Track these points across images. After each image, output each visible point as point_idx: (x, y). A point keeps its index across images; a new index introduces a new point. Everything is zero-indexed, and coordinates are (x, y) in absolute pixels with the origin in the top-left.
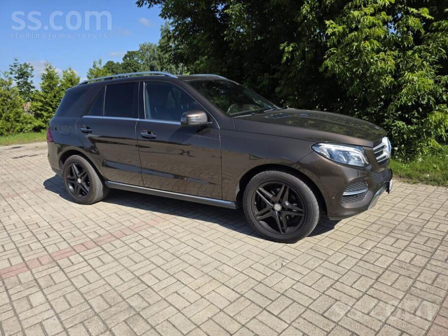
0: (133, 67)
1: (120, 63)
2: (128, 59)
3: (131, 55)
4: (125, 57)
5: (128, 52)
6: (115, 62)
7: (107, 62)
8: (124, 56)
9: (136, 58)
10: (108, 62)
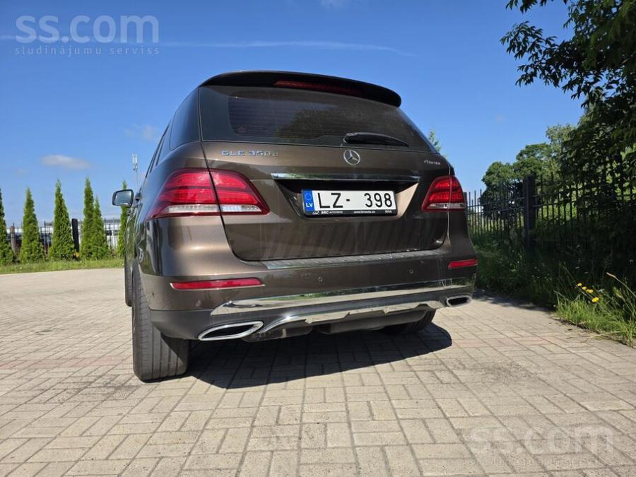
0: (532, 168)
1: (512, 164)
2: (525, 156)
3: (531, 150)
4: (521, 154)
5: (527, 147)
6: (504, 164)
7: (492, 163)
8: (519, 152)
9: (538, 155)
10: (494, 164)
